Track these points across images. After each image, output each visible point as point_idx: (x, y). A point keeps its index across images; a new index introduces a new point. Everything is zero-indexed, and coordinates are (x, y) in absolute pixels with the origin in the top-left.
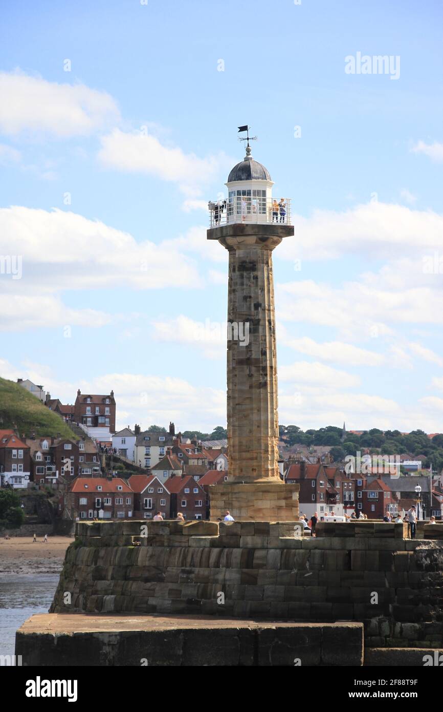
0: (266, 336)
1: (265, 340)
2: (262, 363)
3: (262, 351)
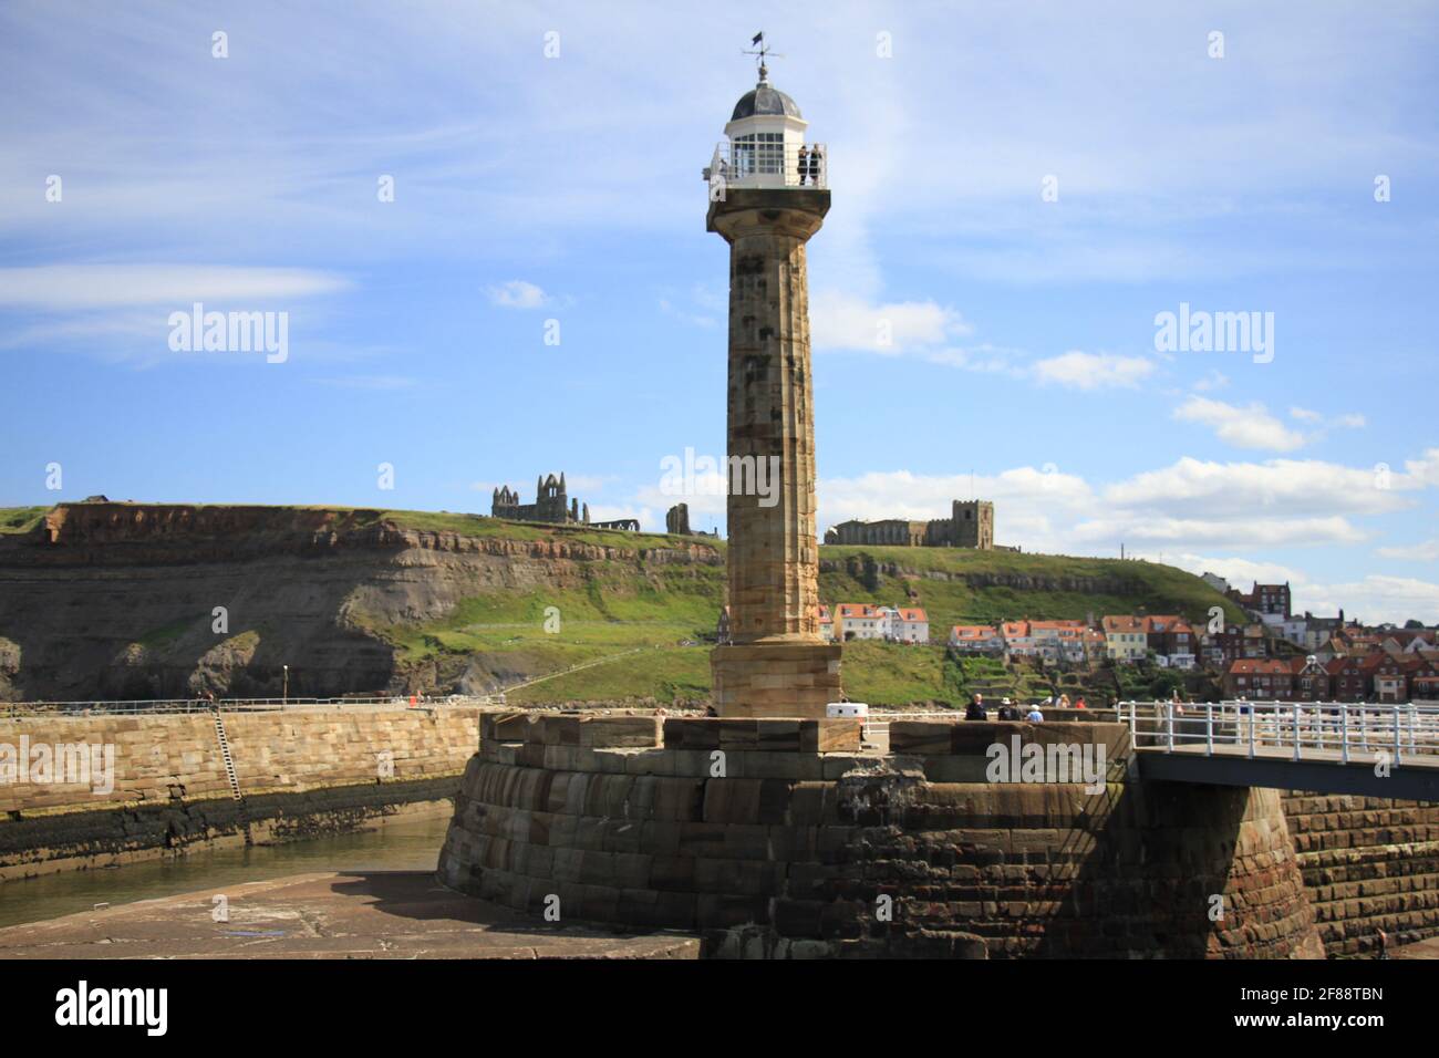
0: (780, 385)
1: (780, 392)
2: (774, 433)
3: (773, 411)
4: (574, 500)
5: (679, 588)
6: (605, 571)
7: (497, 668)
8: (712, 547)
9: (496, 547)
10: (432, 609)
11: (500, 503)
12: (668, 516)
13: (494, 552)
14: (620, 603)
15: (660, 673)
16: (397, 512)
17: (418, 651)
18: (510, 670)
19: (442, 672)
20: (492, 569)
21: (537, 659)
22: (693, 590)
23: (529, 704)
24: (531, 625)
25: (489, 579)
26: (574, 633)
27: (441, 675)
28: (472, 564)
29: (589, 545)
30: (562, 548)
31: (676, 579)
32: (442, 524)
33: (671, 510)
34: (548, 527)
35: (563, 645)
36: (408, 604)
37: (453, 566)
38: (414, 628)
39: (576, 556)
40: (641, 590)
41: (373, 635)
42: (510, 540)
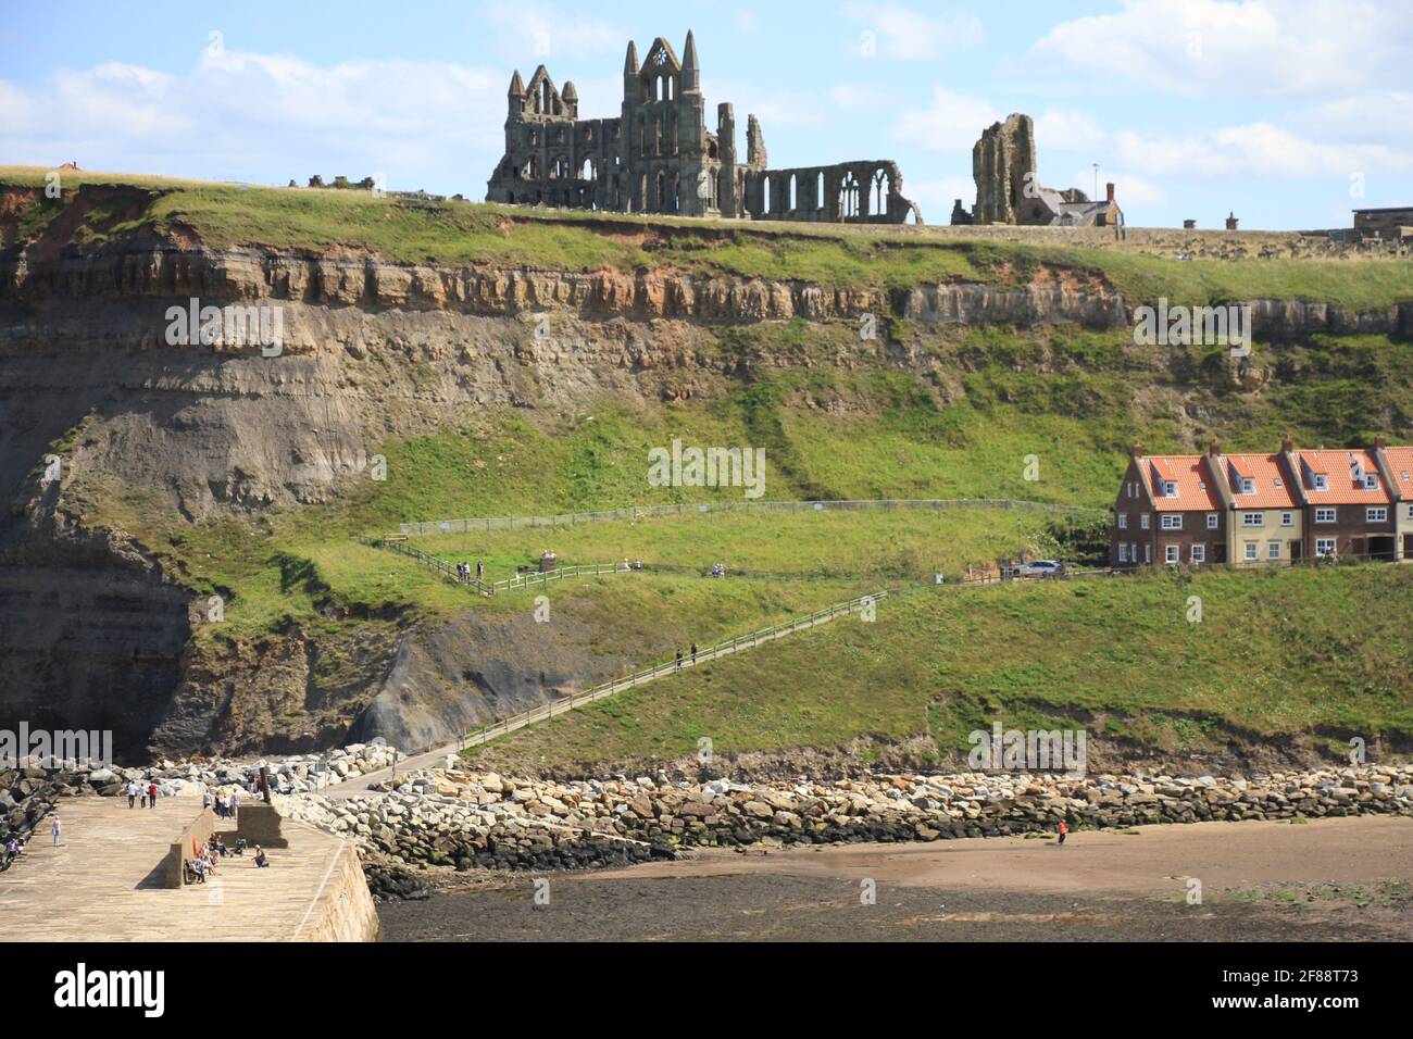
4: (724, 110)
5: (1003, 396)
6: (794, 351)
7: (477, 661)
8: (1098, 274)
9: (485, 290)
10: (302, 475)
11: (528, 114)
12: (976, 151)
13: (478, 301)
14: (836, 444)
15: (946, 665)
16: (203, 192)
17: (263, 603)
18: (516, 668)
19: (325, 673)
20: (472, 352)
21: (595, 628)
22: (1044, 400)
23: (568, 767)
24: (586, 518)
25: (464, 382)
26: (707, 539)
27: (324, 682)
28: (415, 340)
29: (746, 279)
30: (670, 288)
31: (993, 369)
32: (328, 227)
33: (986, 133)
34: (629, 228)
35: (669, 580)
36: (233, 462)
37: (361, 346)
38: (253, 531)
39: (711, 312)
40: (896, 403)
41: (136, 555)
42: (524, 269)
